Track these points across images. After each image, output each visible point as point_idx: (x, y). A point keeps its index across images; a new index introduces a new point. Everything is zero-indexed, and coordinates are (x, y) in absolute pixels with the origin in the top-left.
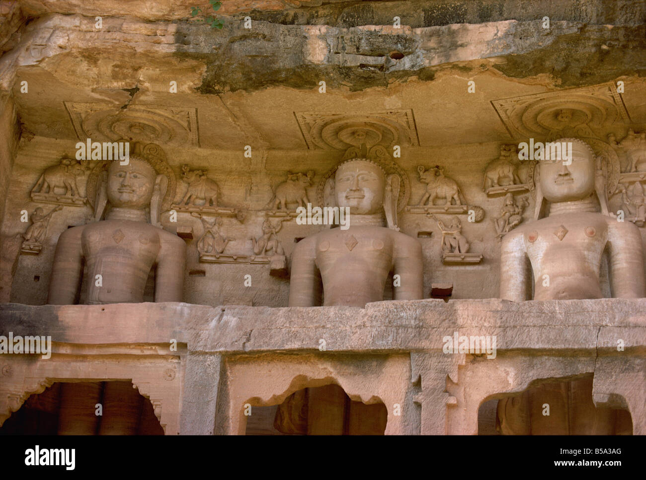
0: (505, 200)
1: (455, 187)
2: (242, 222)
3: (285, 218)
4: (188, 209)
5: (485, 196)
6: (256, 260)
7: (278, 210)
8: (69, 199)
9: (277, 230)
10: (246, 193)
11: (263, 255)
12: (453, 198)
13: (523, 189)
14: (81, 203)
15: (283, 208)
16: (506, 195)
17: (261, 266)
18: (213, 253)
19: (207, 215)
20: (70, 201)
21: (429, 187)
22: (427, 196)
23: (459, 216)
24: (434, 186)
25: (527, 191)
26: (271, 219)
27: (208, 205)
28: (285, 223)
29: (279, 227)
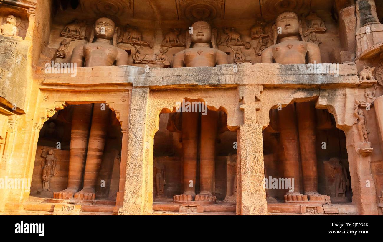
0: (259, 40)
1: (239, 35)
2: (151, 48)
3: (170, 47)
4: (128, 42)
5: (251, 39)
6: (157, 62)
7: (166, 43)
8: (78, 36)
9: (166, 51)
10: (153, 37)
11: (160, 60)
12: (238, 39)
13: (266, 36)
14: (83, 38)
15: (168, 43)
16: (259, 38)
17: (159, 65)
18: (140, 59)
19: (136, 45)
20: (78, 37)
21: (229, 34)
22: (228, 38)
23: (241, 47)
24: (230, 34)
25: (268, 36)
26: (163, 47)
27: (137, 40)
28: (169, 49)
29: (167, 50)
